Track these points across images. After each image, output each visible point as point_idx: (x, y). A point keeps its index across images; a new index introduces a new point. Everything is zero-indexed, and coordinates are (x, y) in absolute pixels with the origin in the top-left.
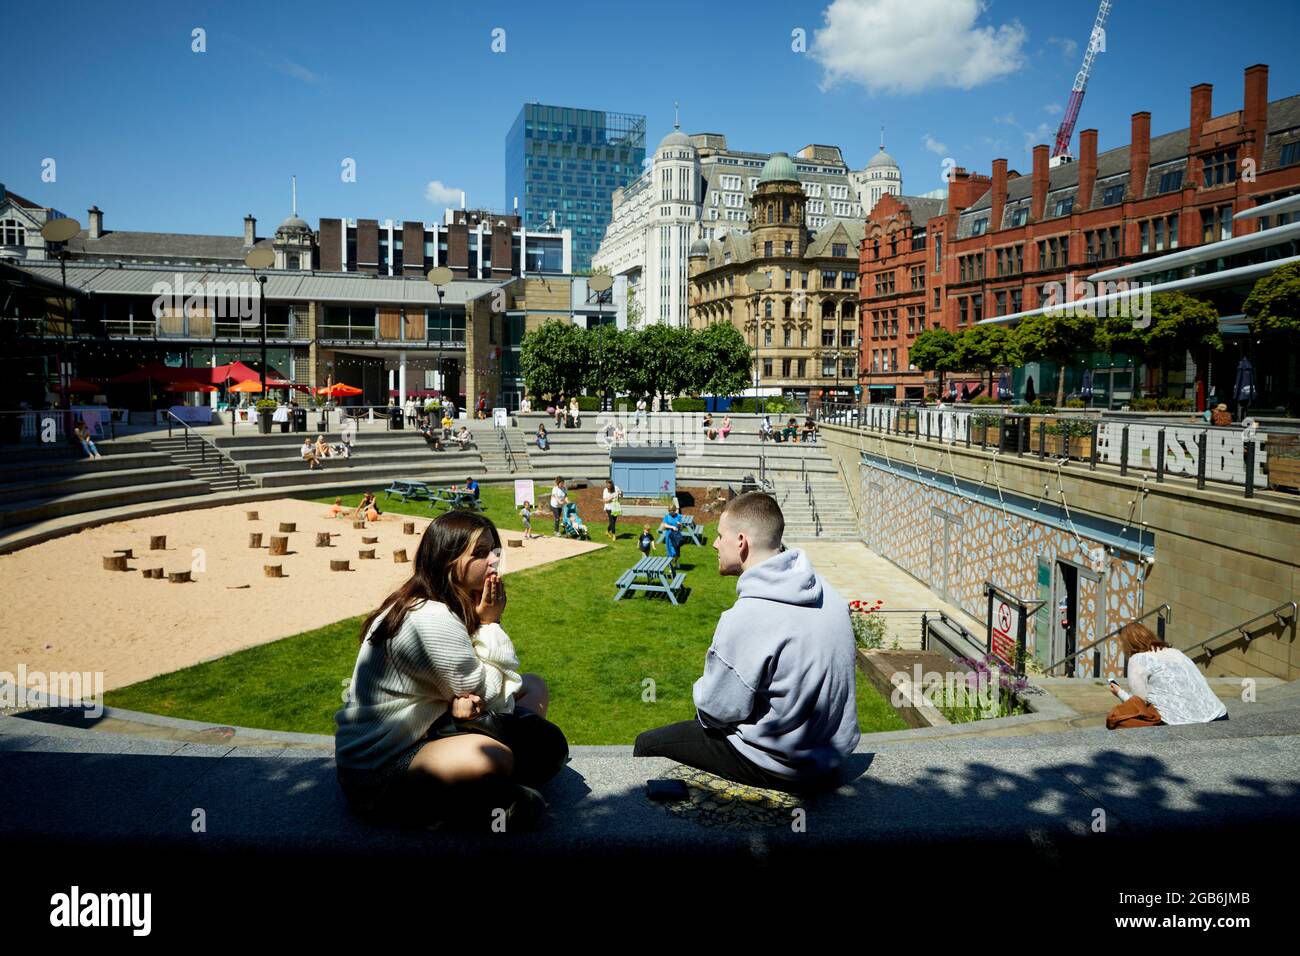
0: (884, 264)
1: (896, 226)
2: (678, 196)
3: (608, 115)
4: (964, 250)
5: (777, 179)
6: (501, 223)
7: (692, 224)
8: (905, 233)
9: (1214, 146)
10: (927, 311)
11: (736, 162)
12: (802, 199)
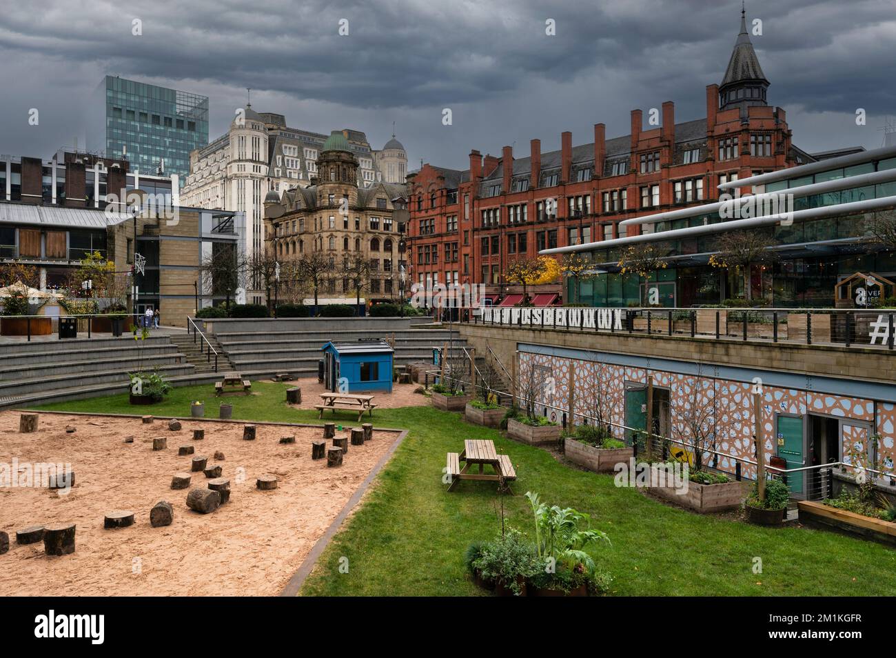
0: (427, 212)
1: (435, 187)
2: (251, 158)
3: (177, 92)
4: (485, 205)
5: (336, 149)
6: (114, 165)
7: (262, 179)
8: (442, 192)
9: (646, 148)
10: (459, 246)
11: (294, 136)
12: (356, 165)
